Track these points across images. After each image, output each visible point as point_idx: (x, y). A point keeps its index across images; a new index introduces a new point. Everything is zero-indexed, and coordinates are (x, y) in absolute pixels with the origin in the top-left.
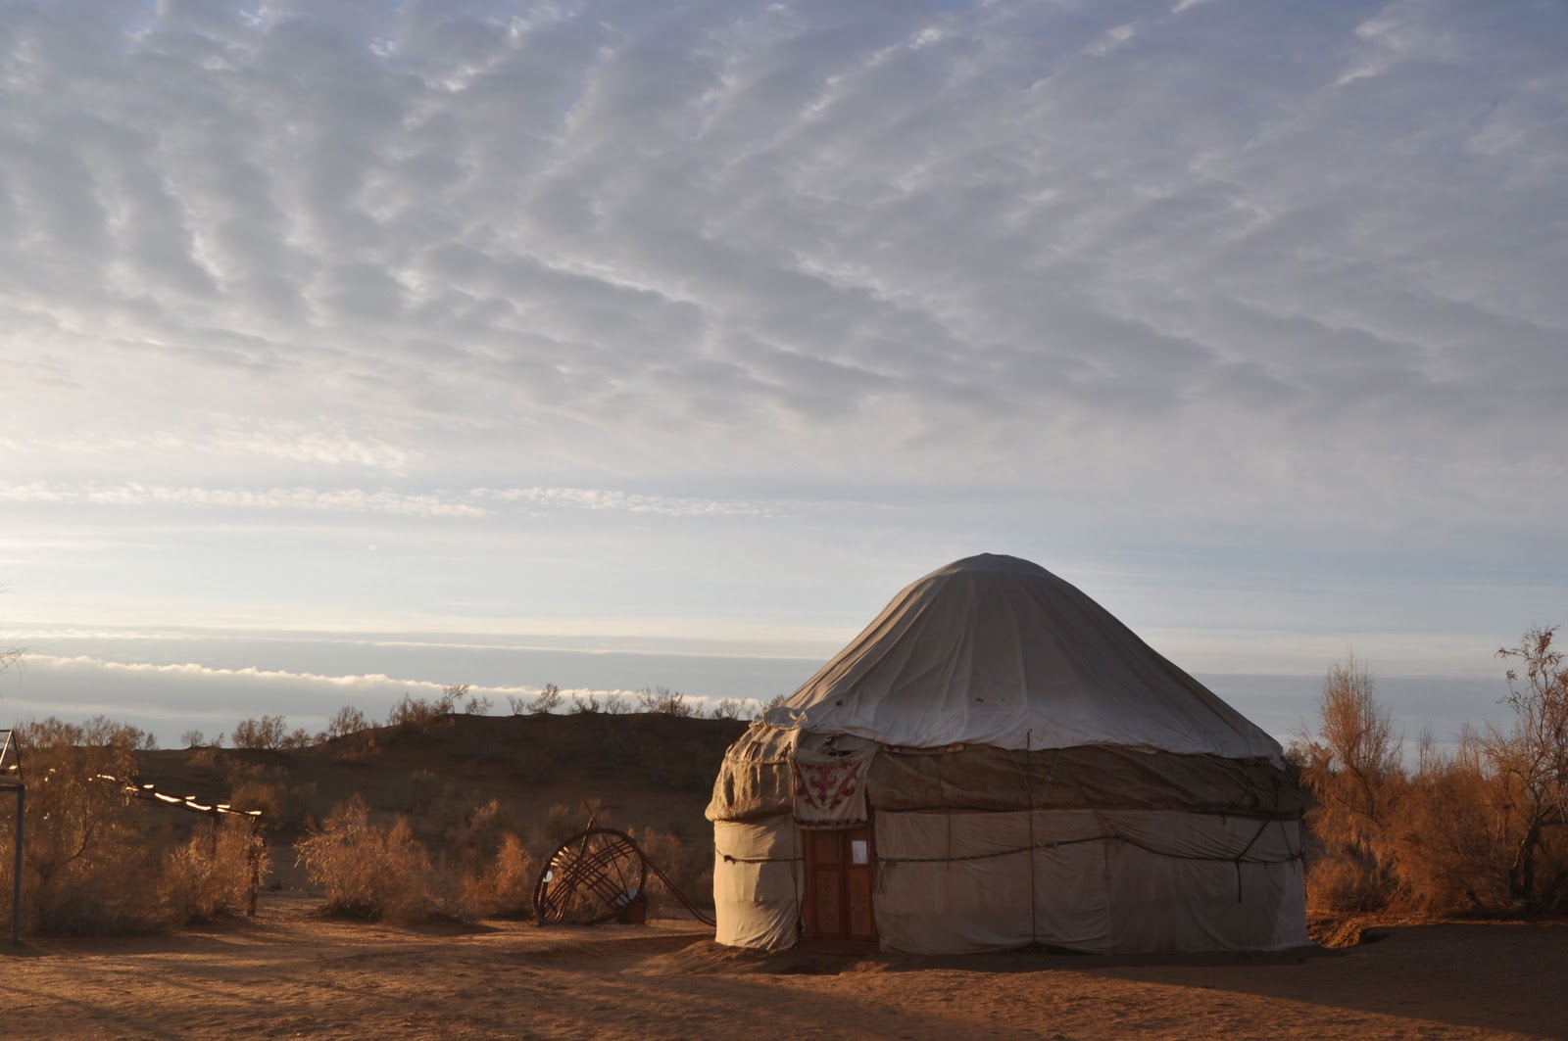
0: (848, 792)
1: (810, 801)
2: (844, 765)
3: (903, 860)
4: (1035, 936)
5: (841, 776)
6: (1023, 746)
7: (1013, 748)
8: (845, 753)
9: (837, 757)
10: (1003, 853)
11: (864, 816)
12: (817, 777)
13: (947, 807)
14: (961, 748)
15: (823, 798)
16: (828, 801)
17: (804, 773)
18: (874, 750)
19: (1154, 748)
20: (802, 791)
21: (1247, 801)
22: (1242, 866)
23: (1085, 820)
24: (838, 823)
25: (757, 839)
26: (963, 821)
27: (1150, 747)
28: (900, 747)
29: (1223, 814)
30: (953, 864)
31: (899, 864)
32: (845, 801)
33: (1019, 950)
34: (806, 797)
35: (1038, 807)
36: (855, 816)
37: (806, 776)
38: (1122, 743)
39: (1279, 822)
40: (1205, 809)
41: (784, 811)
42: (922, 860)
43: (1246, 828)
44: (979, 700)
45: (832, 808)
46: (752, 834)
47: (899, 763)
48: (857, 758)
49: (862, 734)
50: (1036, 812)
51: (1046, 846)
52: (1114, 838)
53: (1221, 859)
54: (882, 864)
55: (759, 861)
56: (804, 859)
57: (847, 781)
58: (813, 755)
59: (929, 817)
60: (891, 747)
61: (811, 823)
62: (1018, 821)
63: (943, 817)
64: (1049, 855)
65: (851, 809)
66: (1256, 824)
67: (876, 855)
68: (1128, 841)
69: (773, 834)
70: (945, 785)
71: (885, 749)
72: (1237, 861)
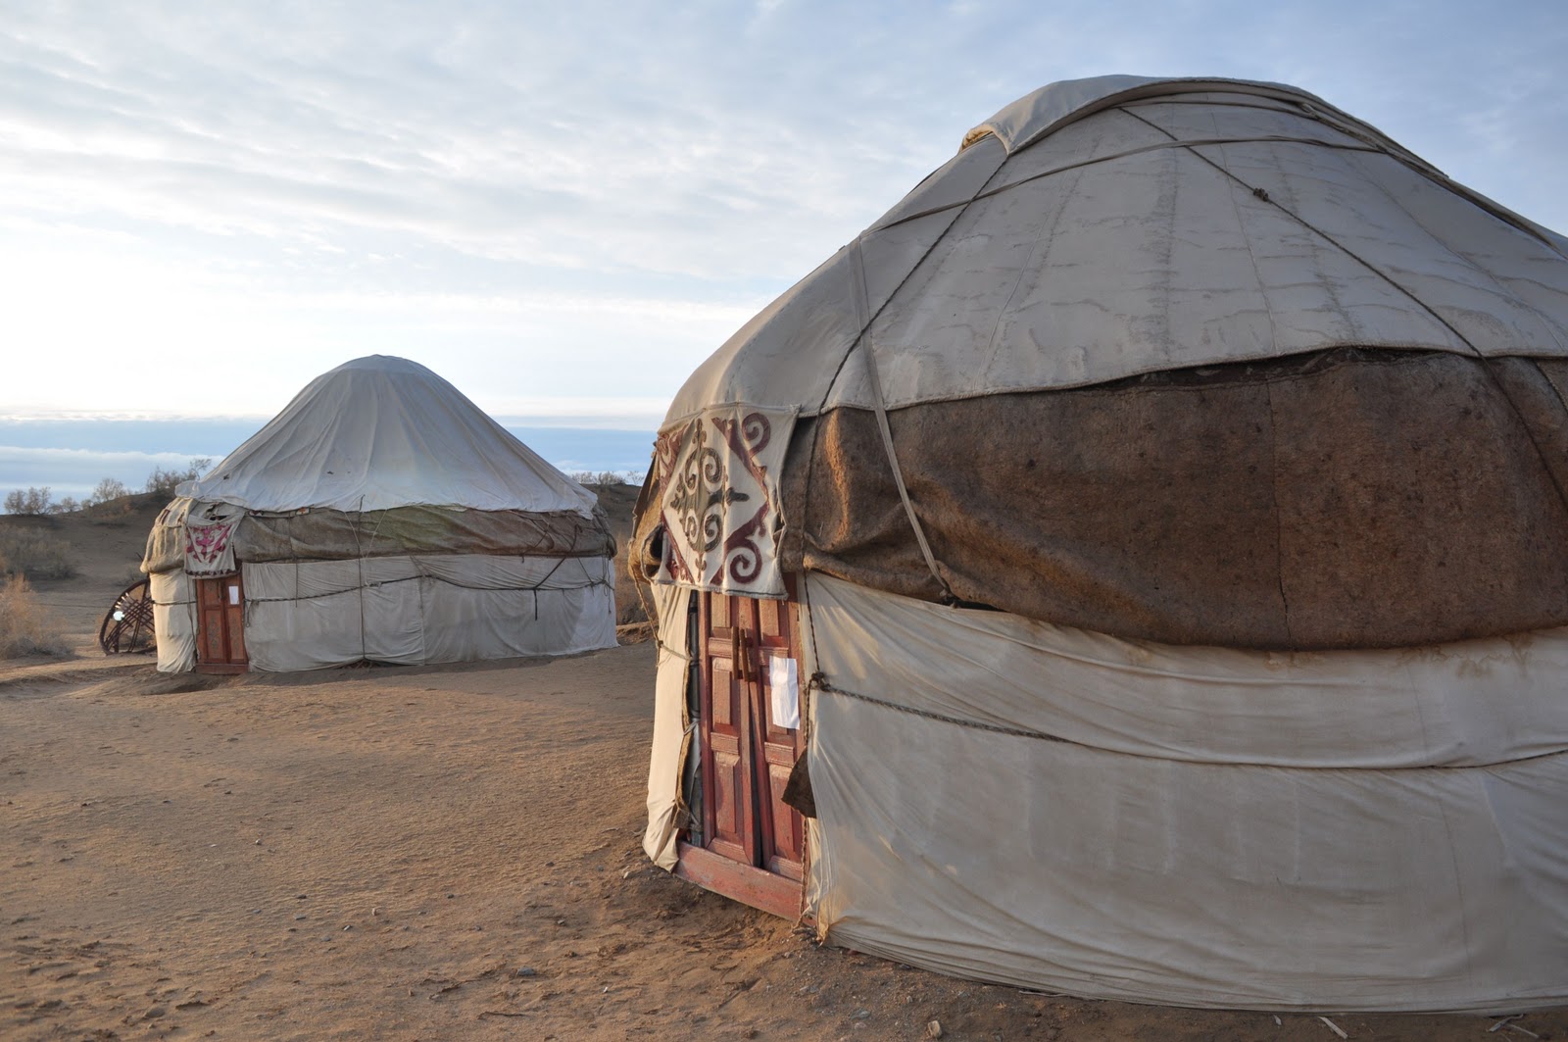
0: (221, 549)
1: (196, 557)
2: (220, 527)
3: (263, 600)
4: (364, 654)
5: (217, 535)
6: (357, 509)
7: (348, 510)
8: (221, 518)
9: (216, 521)
10: (339, 592)
11: (233, 568)
12: (201, 537)
13: (295, 558)
14: (307, 511)
15: (204, 554)
16: (208, 556)
17: (192, 534)
18: (241, 515)
19: (464, 507)
20: (190, 549)
21: (544, 544)
22: (538, 593)
23: (404, 564)
24: (215, 573)
25: (167, 586)
26: (306, 567)
27: (460, 506)
28: (263, 512)
29: (522, 555)
30: (301, 602)
31: (261, 603)
32: (219, 555)
33: (353, 665)
34: (193, 553)
35: (365, 556)
36: (227, 567)
37: (194, 537)
38: (435, 503)
39: (577, 559)
40: (506, 551)
41: (179, 565)
42: (278, 600)
43: (541, 566)
44: (330, 473)
45: (210, 561)
46: (163, 582)
47: (260, 524)
48: (229, 522)
49: (235, 502)
50: (363, 559)
51: (372, 585)
52: (427, 577)
53: (520, 589)
54: (249, 603)
55: (169, 604)
56: (197, 602)
57: (221, 539)
58: (199, 520)
59: (281, 566)
60: (256, 512)
61: (197, 574)
62: (350, 567)
63: (292, 566)
64: (375, 592)
65: (224, 563)
66: (555, 561)
67: (244, 597)
68: (438, 578)
69: (176, 582)
70: (294, 541)
71: (251, 514)
72: (535, 589)
